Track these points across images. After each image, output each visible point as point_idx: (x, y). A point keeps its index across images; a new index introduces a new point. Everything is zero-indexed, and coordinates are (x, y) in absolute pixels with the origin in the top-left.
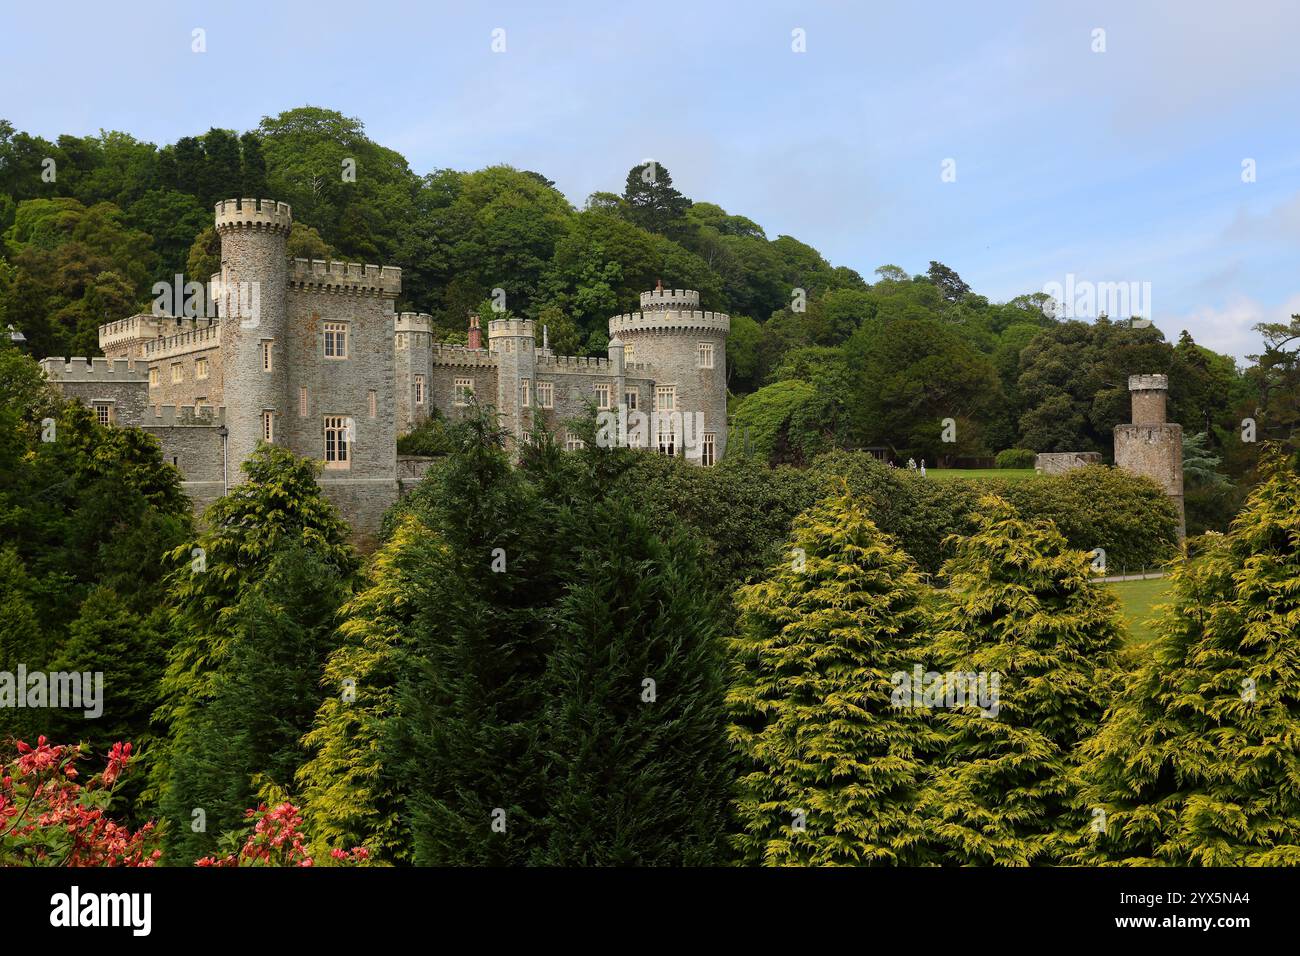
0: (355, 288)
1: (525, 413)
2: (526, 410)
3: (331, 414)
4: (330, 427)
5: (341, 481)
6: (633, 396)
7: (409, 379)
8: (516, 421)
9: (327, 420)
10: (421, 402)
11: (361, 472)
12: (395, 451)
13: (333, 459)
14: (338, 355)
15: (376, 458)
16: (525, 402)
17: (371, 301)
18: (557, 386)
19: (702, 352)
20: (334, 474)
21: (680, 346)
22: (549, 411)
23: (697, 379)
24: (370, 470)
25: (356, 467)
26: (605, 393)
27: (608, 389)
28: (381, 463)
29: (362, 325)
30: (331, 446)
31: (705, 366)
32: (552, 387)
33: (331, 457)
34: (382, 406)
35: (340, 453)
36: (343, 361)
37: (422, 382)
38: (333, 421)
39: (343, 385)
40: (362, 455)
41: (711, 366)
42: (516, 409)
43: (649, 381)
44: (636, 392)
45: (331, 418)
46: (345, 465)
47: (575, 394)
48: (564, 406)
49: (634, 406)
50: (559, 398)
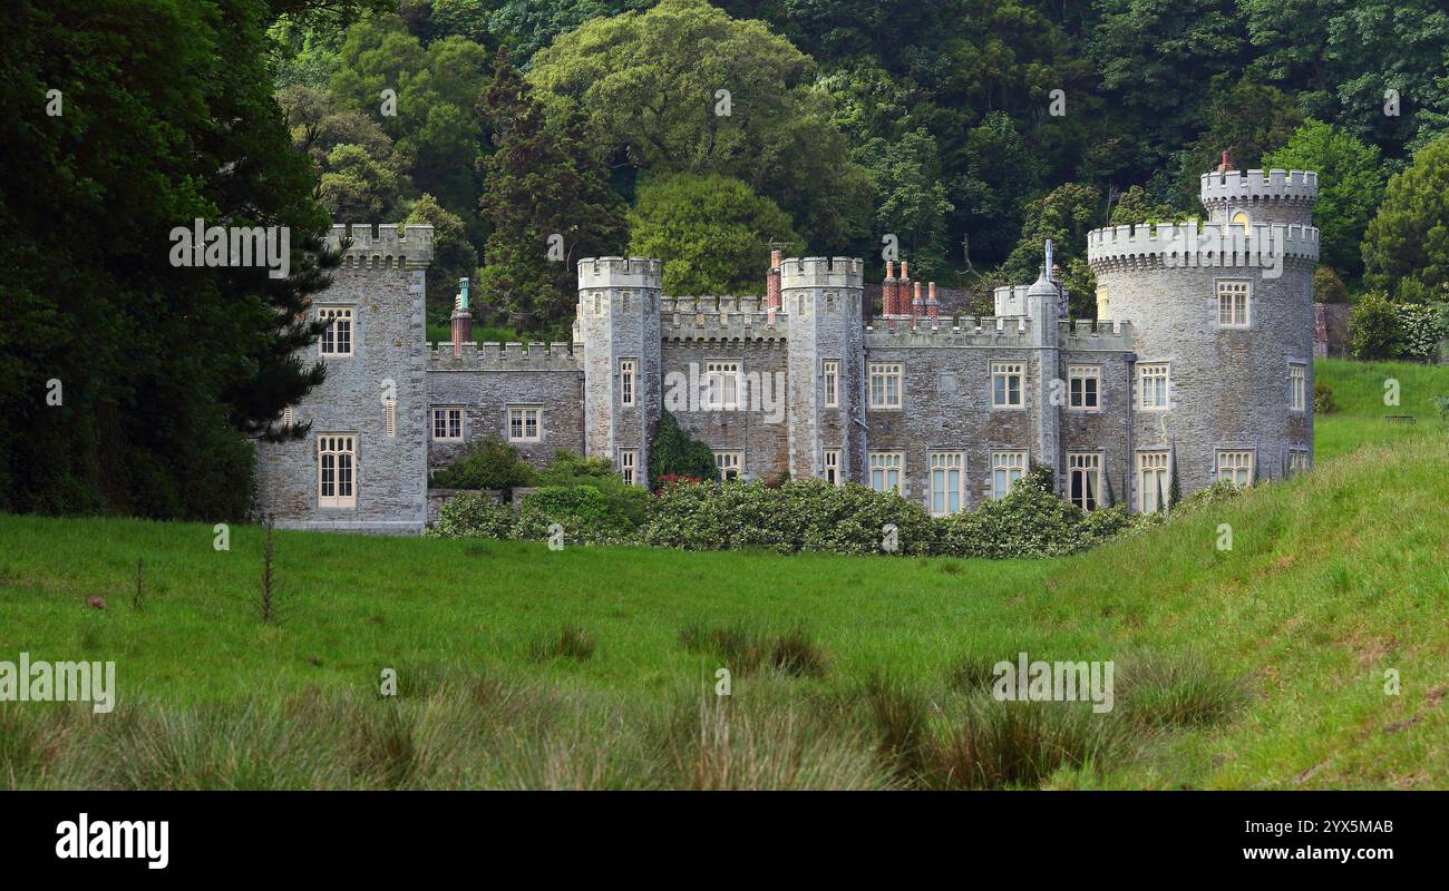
0: (363, 258)
1: (829, 422)
2: (833, 413)
3: (328, 433)
4: (328, 450)
5: (342, 524)
6: (1091, 383)
7: (609, 367)
8: (813, 432)
9: (323, 441)
10: (632, 404)
11: (373, 511)
12: (424, 484)
13: (332, 494)
14: (340, 350)
15: (394, 492)
16: (831, 400)
17: (388, 274)
18: (909, 369)
19: (1226, 299)
20: (331, 514)
21: (1178, 288)
22: (893, 414)
23: (1211, 350)
24: (386, 510)
25: (365, 504)
26: (1014, 381)
27: (1022, 373)
28: (402, 499)
29: (375, 308)
30: (328, 476)
31: (1232, 325)
32: (900, 373)
33: (327, 490)
34: (405, 420)
35: (341, 486)
36: (345, 360)
37: (633, 372)
38: (332, 441)
39: (346, 392)
40: (374, 488)
41: (1247, 325)
42: (813, 411)
43: (1126, 354)
44: (1097, 375)
45: (328, 438)
46: (348, 502)
47: (948, 382)
48: (924, 404)
49: (1091, 401)
50: (912, 392)
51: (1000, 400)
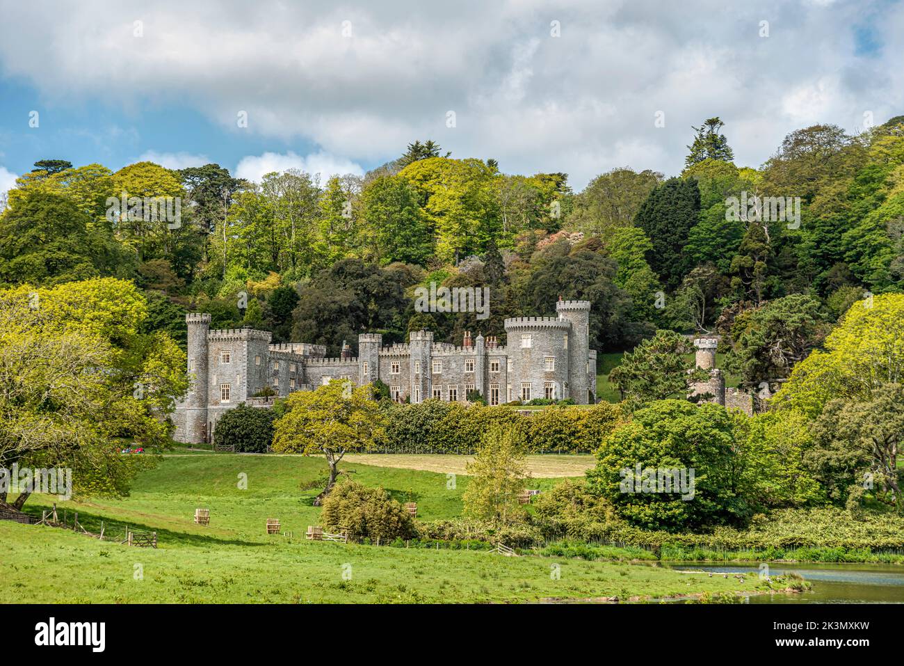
0: (231, 338)
1: (417, 377)
4: (223, 388)
7: (361, 364)
8: (413, 380)
9: (222, 385)
10: (367, 373)
15: (239, 398)
16: (417, 371)
17: (238, 342)
19: (525, 339)
20: (224, 404)
21: (513, 337)
22: (439, 375)
23: (520, 354)
25: (232, 402)
27: (473, 362)
28: (241, 400)
29: (235, 351)
30: (224, 395)
31: (526, 347)
32: (441, 363)
33: (223, 398)
34: (241, 380)
35: (227, 397)
36: (228, 364)
37: (367, 365)
39: (228, 373)
40: (234, 398)
41: (530, 347)
42: (413, 375)
43: (506, 356)
44: (498, 362)
46: (228, 401)
47: (454, 365)
48: (447, 371)
49: (497, 369)
50: (444, 368)
51: (468, 369)
